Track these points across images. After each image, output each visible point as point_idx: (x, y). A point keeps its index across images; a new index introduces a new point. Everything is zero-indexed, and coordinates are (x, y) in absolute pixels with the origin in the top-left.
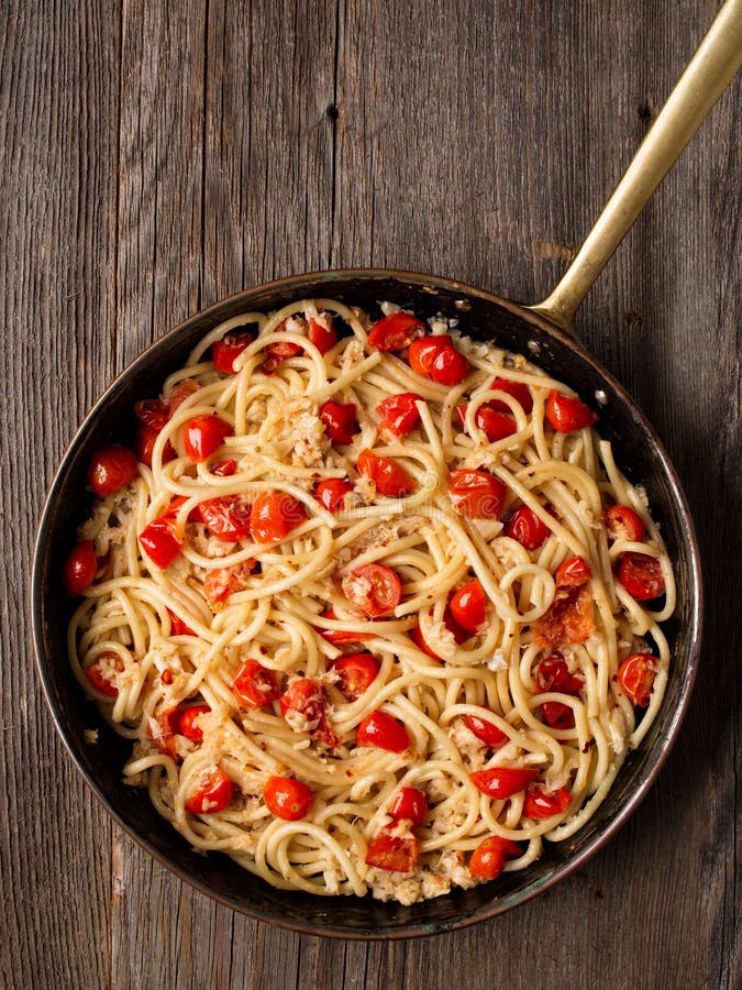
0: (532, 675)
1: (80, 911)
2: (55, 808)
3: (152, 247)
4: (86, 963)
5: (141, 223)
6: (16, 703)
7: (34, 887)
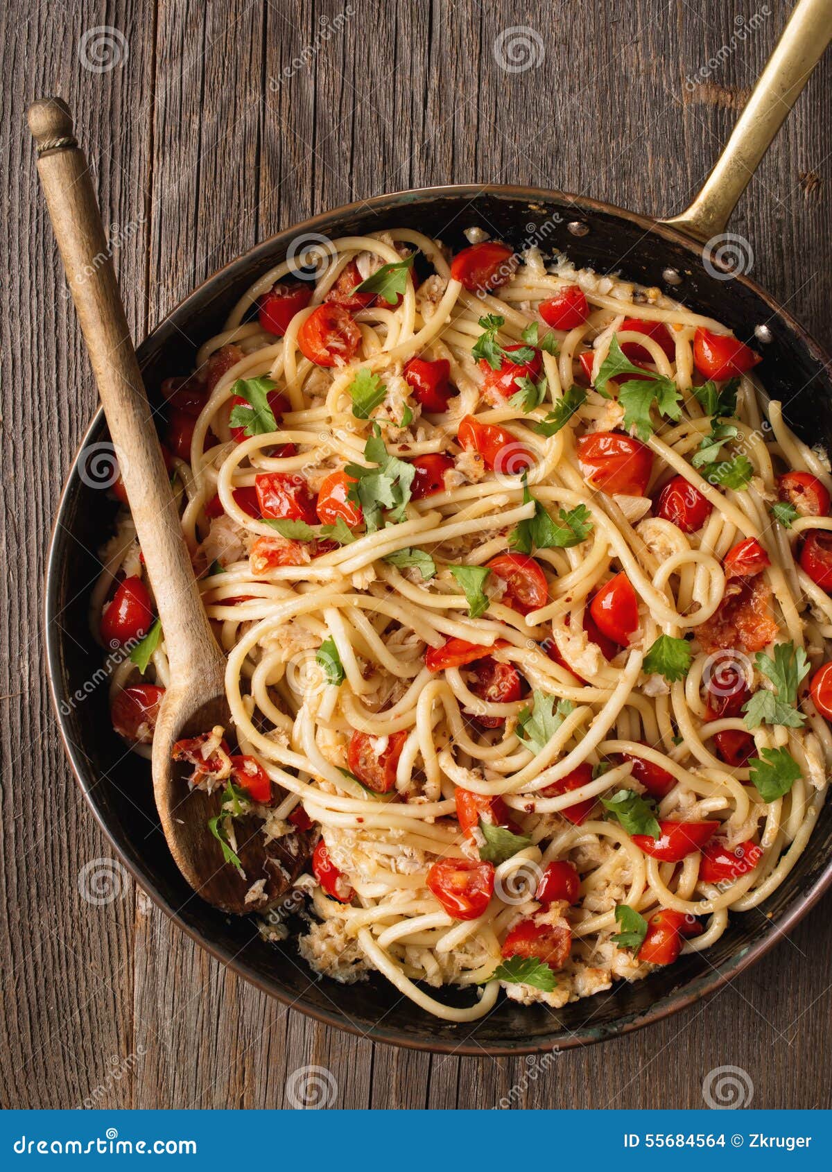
0: (702, 696)
1: (94, 935)
2: (63, 801)
3: (199, 83)
4: (101, 1003)
5: (186, 54)
6: (15, 665)
7: (34, 904)
